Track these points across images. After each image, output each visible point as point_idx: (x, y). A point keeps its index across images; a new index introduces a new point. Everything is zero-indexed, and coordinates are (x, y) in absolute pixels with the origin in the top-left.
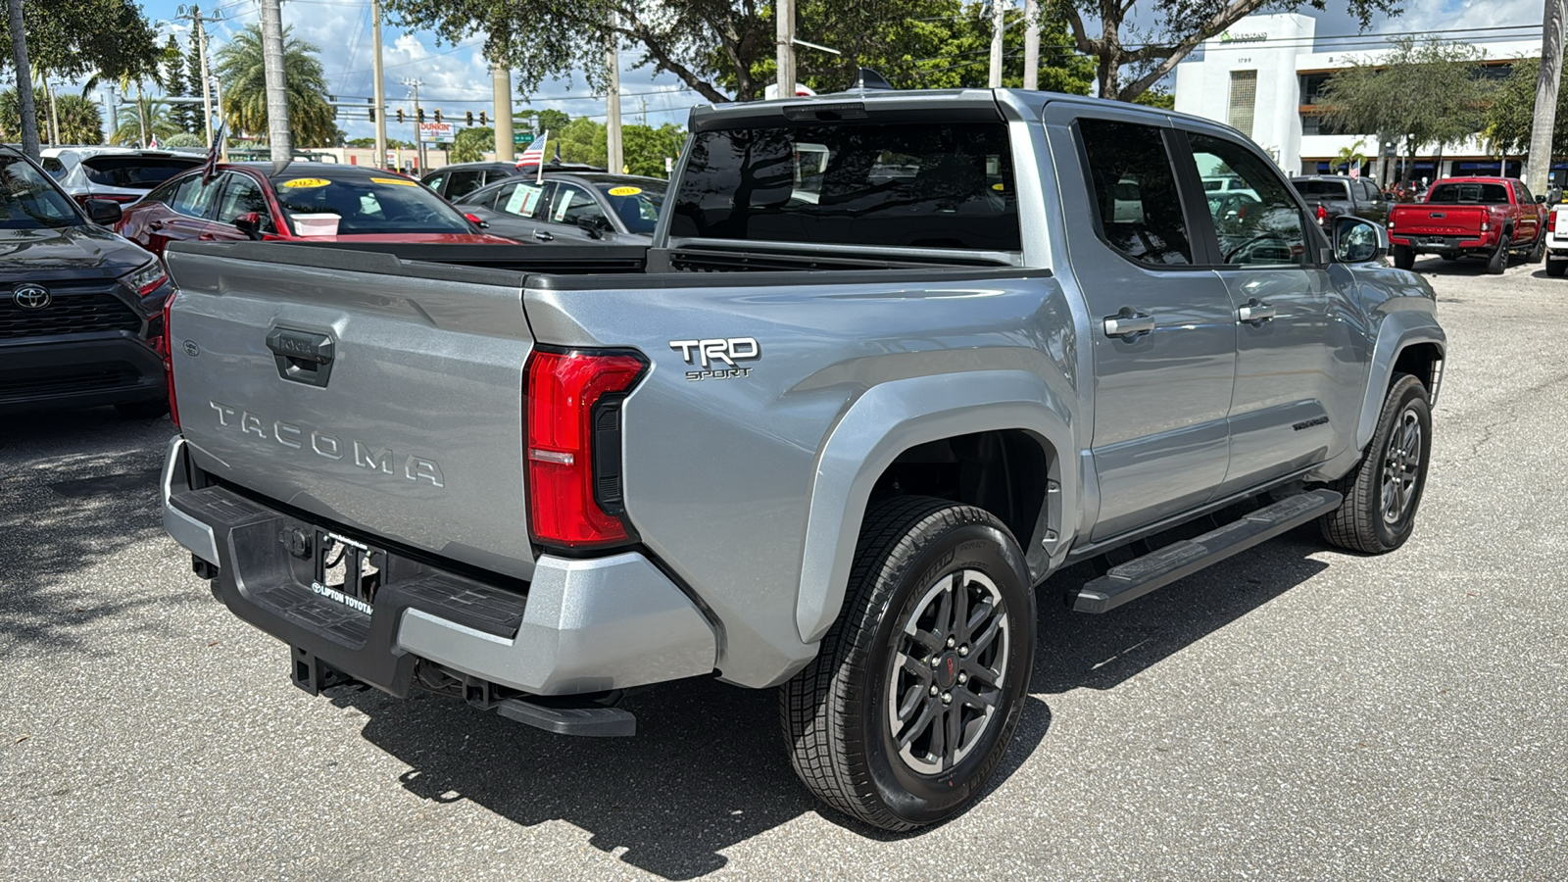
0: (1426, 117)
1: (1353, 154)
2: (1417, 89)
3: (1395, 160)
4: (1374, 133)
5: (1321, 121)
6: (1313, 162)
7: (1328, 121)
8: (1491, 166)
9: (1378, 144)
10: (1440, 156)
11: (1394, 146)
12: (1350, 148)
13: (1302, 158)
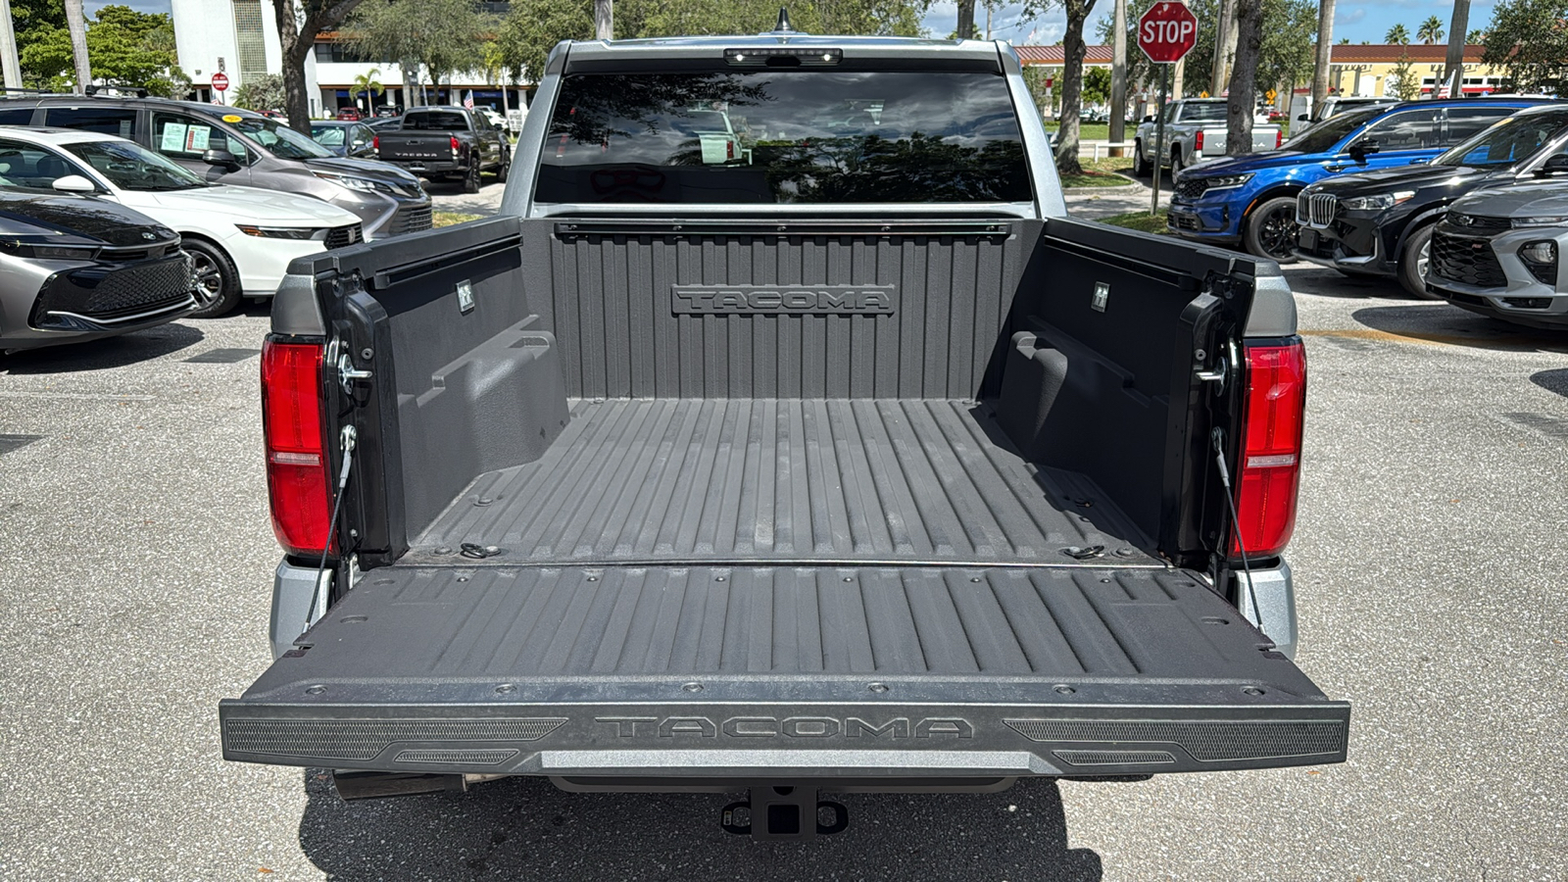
0: (444, 49)
1: (370, 82)
2: (431, 20)
3: (418, 88)
4: (396, 61)
5: (346, 48)
6: (331, 90)
7: (352, 49)
8: (494, 95)
9: (401, 73)
10: (449, 85)
11: (415, 75)
12: (366, 77)
13: (320, 86)
